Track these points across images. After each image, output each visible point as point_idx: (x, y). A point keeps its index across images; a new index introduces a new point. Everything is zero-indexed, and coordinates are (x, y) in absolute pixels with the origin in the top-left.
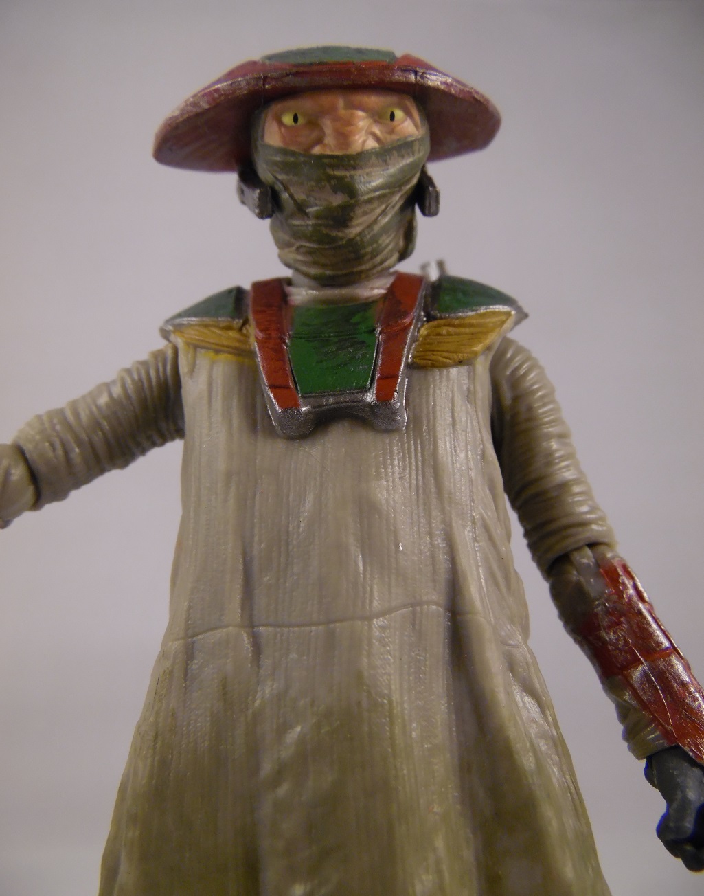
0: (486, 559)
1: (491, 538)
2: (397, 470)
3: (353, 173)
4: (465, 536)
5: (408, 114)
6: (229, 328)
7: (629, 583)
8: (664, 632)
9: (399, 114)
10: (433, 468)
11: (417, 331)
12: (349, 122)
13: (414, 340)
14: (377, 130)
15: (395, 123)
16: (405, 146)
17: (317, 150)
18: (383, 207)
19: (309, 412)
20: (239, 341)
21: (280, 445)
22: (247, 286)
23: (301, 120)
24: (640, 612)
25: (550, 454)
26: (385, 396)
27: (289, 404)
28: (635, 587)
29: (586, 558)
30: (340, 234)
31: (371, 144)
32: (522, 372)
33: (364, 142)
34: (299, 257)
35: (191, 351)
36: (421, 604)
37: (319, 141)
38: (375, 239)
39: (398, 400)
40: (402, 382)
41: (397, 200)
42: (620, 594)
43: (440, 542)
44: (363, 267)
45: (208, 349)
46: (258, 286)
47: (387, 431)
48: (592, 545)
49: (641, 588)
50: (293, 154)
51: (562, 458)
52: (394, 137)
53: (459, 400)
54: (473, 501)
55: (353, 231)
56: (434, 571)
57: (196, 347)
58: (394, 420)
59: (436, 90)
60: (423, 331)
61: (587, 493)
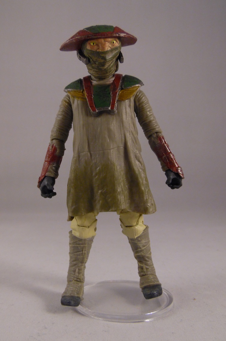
0: (132, 138)
1: (133, 134)
2: (115, 122)
3: (105, 55)
4: (128, 135)
5: (117, 41)
6: (80, 92)
7: (163, 140)
8: (169, 149)
9: (115, 42)
10: (122, 122)
11: (119, 92)
12: (105, 44)
13: (118, 94)
14: (110, 46)
15: (114, 44)
16: (116, 48)
17: (98, 51)
18: (112, 62)
19: (98, 112)
20: (82, 95)
21: (93, 118)
22: (82, 78)
23: (95, 44)
24: (165, 146)
25: (147, 115)
26: (112, 108)
27: (94, 110)
28: (165, 141)
29: (155, 135)
30: (103, 68)
31: (109, 49)
32: (140, 98)
33: (108, 49)
34: (94, 72)
35: (73, 97)
36: (119, 147)
37: (99, 49)
38: (110, 69)
39: (115, 109)
40: (116, 105)
41: (114, 60)
42: (161, 143)
43: (123, 136)
44: (108, 75)
45: (76, 97)
46: (85, 78)
47: (113, 115)
48: (156, 133)
49: (166, 141)
50: (93, 51)
51: (150, 116)
52: (114, 47)
53: (127, 107)
54: (129, 127)
55: (106, 67)
56: (122, 141)
57: (74, 97)
58: (114, 113)
59: (122, 37)
60: (120, 92)
61: (156, 122)
